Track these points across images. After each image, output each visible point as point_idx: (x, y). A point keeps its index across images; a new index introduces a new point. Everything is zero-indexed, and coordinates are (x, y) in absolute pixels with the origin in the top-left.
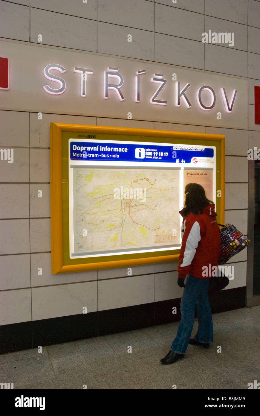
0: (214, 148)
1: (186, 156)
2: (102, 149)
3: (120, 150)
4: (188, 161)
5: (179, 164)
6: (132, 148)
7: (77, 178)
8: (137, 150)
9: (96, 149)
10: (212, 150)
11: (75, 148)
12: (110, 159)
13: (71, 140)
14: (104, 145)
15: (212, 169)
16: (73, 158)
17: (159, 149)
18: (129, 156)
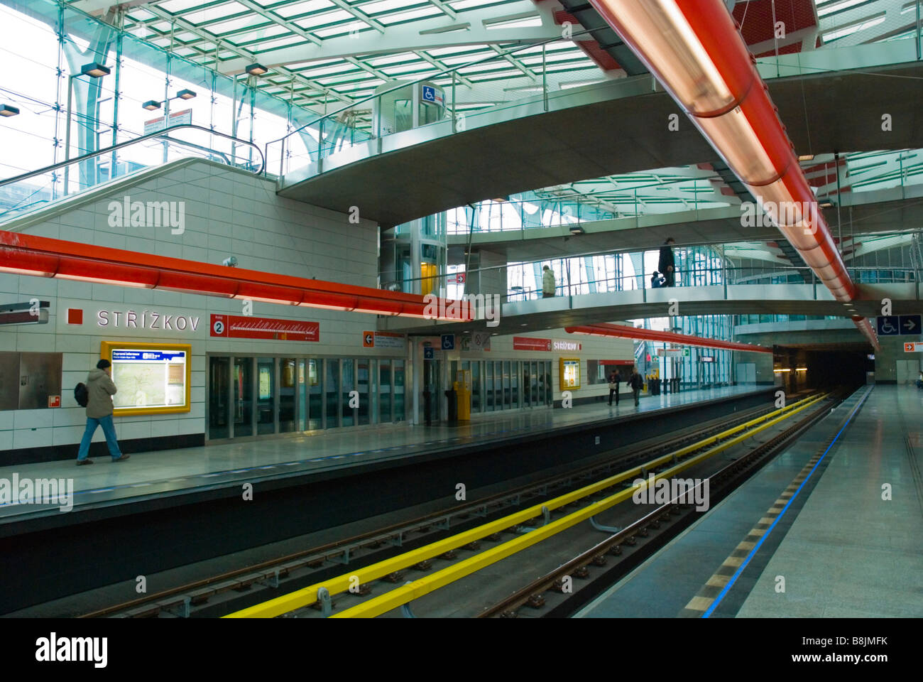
0: (185, 352)
1: (169, 357)
2: (127, 354)
3: (136, 354)
4: (170, 359)
5: (166, 361)
6: (141, 353)
7: (115, 369)
8: (144, 354)
9: (124, 354)
10: (183, 354)
11: (115, 354)
12: (131, 359)
13: (113, 350)
14: (128, 352)
15: (183, 364)
16: (114, 359)
17: (155, 353)
18: (140, 357)
